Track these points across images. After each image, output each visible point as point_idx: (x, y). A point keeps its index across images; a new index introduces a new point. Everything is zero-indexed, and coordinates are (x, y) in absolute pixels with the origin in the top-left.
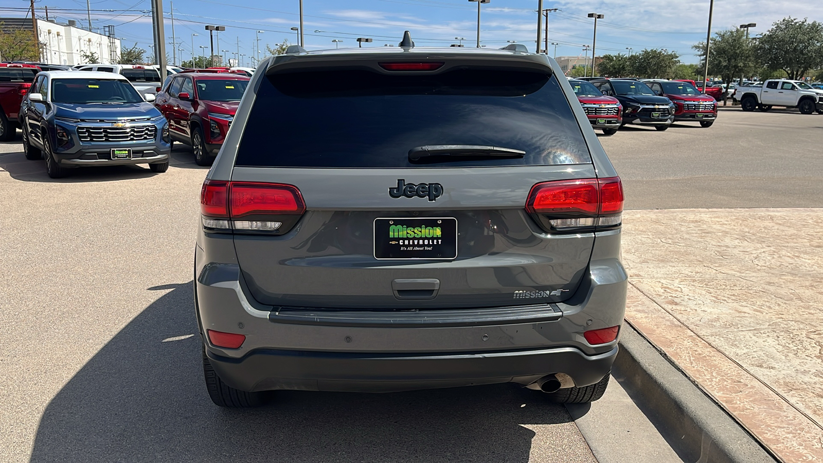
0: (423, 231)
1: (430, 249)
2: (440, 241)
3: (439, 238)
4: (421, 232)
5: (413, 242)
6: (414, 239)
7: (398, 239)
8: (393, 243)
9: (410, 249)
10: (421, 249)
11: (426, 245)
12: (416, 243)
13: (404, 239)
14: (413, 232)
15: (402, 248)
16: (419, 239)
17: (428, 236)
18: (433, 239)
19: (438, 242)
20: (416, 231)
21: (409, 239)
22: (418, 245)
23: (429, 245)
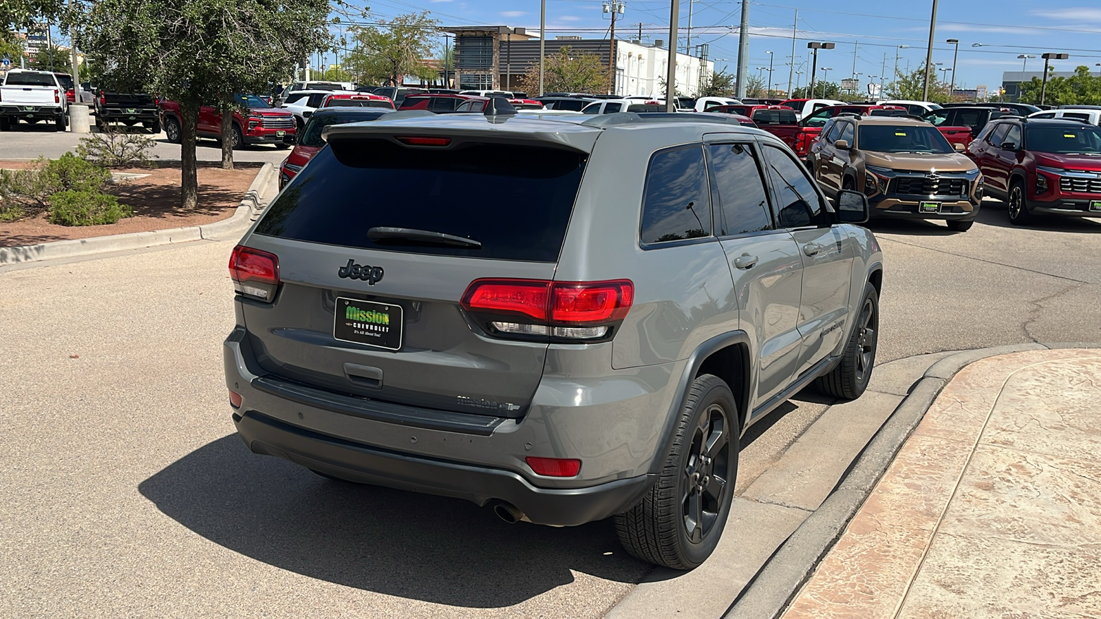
0: (374, 316)
1: (378, 336)
2: (387, 328)
3: (387, 326)
4: (372, 316)
5: (365, 327)
6: (366, 323)
7: (352, 321)
8: (348, 324)
9: (362, 333)
10: (372, 334)
11: (375, 332)
12: (367, 328)
13: (357, 322)
14: (365, 315)
15: (355, 332)
16: (370, 324)
17: (378, 322)
18: (382, 325)
19: (385, 330)
20: (367, 315)
21: (361, 323)
22: (369, 330)
23: (377, 332)
